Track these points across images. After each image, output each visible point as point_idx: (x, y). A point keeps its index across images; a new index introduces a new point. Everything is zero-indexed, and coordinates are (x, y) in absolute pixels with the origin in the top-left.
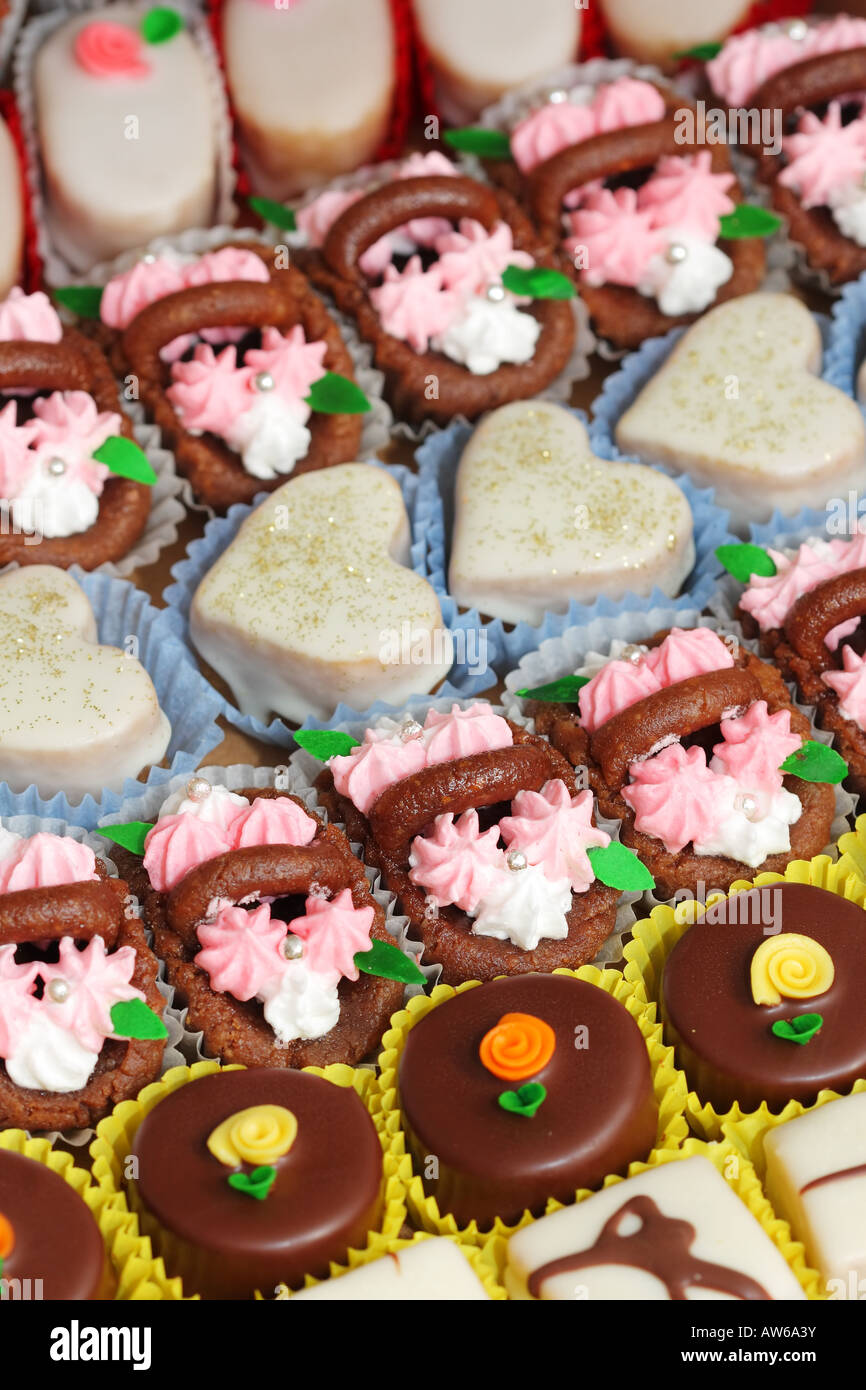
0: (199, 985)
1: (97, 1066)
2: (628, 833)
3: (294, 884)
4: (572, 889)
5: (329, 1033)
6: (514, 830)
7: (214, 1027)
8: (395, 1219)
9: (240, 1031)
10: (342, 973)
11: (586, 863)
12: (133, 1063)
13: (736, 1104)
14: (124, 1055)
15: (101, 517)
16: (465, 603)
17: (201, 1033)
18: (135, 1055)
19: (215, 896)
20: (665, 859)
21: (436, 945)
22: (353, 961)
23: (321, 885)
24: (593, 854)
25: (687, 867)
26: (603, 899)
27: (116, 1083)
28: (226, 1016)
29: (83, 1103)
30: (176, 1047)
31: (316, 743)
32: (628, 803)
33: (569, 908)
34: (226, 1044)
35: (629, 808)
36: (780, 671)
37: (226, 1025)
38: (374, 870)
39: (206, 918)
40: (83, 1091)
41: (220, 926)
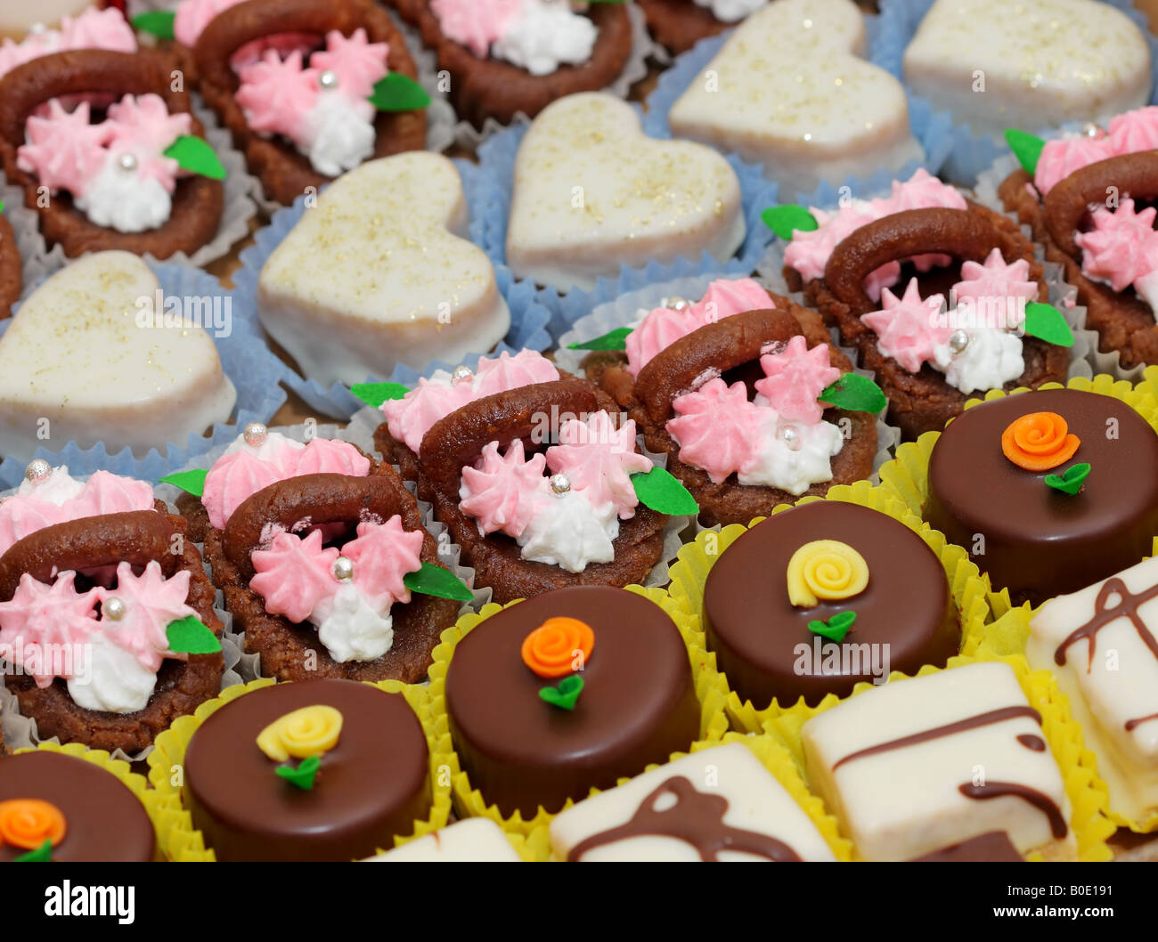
0: (256, 609)
1: (157, 686)
2: (674, 465)
3: (343, 509)
4: (619, 517)
5: (384, 656)
6: (559, 460)
7: (270, 648)
8: (441, 809)
9: (296, 650)
10: (394, 597)
11: (630, 489)
12: (189, 681)
13: (775, 700)
14: (182, 674)
15: (174, 214)
16: (520, 274)
17: (258, 655)
18: (192, 674)
19: (267, 521)
20: (710, 489)
21: (486, 570)
22: (403, 582)
23: (371, 511)
24: (637, 480)
25: (731, 496)
26: (648, 525)
27: (175, 701)
28: (281, 637)
29: (142, 723)
30: (233, 669)
31: (371, 394)
32: (674, 437)
33: (616, 535)
34: (282, 664)
35: (674, 442)
36: (821, 316)
37: (281, 646)
38: (427, 504)
39: (261, 545)
40: (143, 711)
41: (273, 550)
